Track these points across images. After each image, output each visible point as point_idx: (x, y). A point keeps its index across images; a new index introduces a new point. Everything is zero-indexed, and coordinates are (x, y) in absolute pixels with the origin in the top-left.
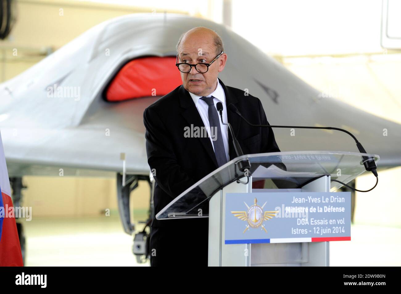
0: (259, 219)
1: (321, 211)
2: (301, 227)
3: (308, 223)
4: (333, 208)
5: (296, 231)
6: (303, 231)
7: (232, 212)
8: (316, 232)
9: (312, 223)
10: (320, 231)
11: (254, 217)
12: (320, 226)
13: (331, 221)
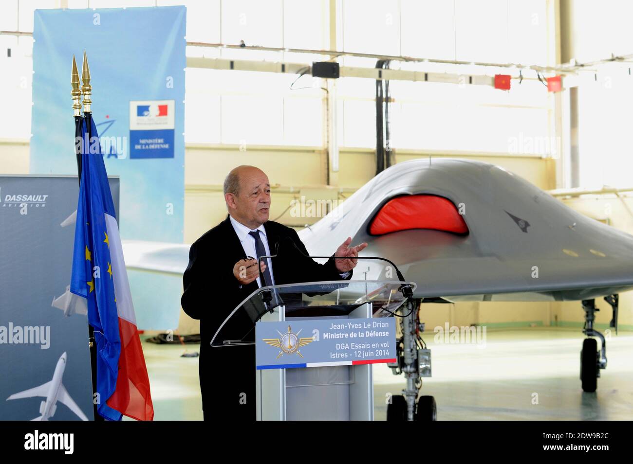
0: (294, 346)
1: (363, 335)
2: (341, 351)
3: (348, 347)
4: (376, 332)
5: (335, 355)
6: (342, 355)
7: (264, 340)
8: (357, 355)
9: (353, 347)
10: (362, 355)
11: (288, 343)
12: (362, 350)
13: (373, 345)
